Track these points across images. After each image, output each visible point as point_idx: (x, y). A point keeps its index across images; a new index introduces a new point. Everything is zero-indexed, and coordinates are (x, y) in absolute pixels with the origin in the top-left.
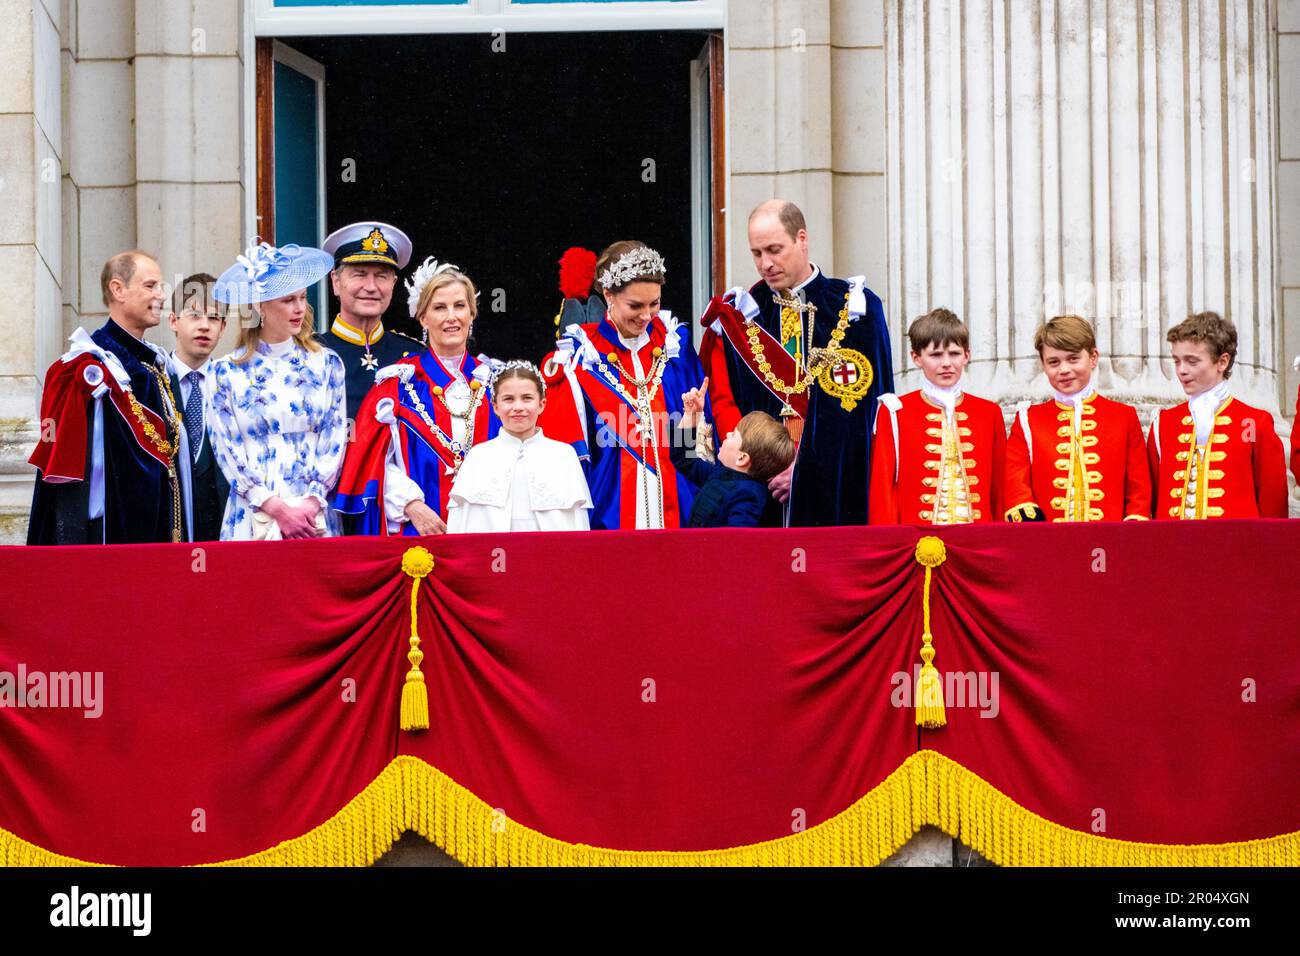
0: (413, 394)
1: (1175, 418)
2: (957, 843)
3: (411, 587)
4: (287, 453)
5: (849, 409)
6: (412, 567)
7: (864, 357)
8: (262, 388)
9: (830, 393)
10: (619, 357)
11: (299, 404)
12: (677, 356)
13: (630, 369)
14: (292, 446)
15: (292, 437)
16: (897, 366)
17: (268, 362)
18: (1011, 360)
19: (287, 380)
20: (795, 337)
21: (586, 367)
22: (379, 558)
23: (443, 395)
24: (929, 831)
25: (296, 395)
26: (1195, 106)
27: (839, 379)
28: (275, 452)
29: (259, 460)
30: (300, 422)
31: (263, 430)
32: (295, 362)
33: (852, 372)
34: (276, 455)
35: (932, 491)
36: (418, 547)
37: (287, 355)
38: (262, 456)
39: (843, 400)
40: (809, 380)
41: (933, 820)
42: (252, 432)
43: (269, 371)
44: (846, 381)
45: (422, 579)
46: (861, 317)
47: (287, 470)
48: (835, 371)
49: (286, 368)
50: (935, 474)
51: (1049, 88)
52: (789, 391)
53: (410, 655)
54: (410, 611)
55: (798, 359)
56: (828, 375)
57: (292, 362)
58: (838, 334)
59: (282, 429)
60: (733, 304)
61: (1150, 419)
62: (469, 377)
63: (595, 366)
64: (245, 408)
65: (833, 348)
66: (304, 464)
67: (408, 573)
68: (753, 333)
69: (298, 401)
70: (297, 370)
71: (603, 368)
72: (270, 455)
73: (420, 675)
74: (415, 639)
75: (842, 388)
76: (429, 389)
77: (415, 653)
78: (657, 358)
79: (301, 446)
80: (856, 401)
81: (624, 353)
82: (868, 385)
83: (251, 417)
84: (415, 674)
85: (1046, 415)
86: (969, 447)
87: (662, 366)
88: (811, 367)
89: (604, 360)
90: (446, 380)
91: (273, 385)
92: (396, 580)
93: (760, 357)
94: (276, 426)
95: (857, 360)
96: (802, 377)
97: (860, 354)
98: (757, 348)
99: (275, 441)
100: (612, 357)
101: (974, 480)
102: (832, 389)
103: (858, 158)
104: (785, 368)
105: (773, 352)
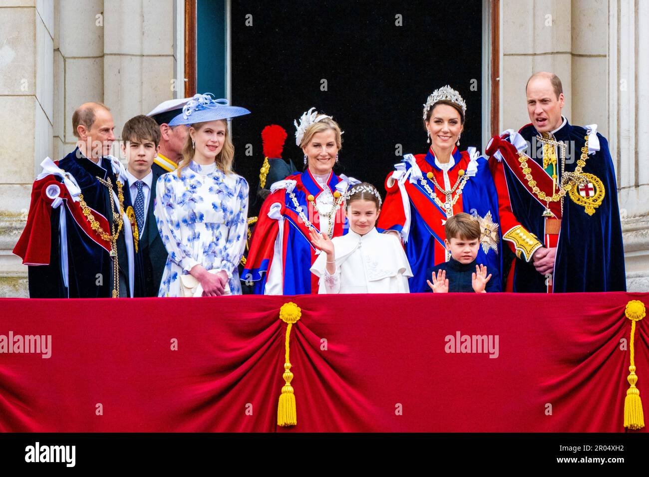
0: (295, 200)
3: (286, 329)
4: (207, 237)
5: (591, 214)
6: (286, 316)
7: (598, 179)
8: (193, 192)
9: (578, 203)
10: (435, 175)
11: (218, 204)
12: (474, 175)
13: (442, 184)
14: (210, 232)
15: (211, 226)
17: (198, 177)
19: (211, 189)
20: (552, 164)
21: (411, 181)
22: (265, 310)
23: (315, 201)
25: (217, 199)
27: (583, 193)
28: (199, 235)
29: (189, 240)
30: (218, 217)
31: (193, 219)
32: (216, 179)
33: (591, 189)
34: (200, 237)
36: (291, 303)
37: (211, 174)
38: (191, 237)
39: (586, 207)
40: (562, 193)
42: (185, 221)
43: (199, 182)
44: (587, 194)
45: (293, 324)
46: (597, 152)
47: (206, 247)
48: (580, 187)
49: (210, 182)
52: (548, 199)
53: (284, 375)
54: (285, 346)
55: (555, 179)
56: (576, 190)
57: (214, 179)
58: (582, 163)
59: (205, 220)
60: (509, 140)
62: (333, 190)
63: (419, 181)
64: (182, 204)
65: (578, 171)
66: (217, 245)
67: (284, 320)
68: (524, 160)
69: (218, 202)
70: (217, 184)
71: (424, 182)
72: (196, 237)
73: (291, 389)
74: (288, 364)
75: (585, 199)
76: (305, 197)
77: (288, 375)
78: (461, 176)
79: (217, 233)
80: (595, 208)
81: (438, 172)
82: (602, 198)
83: (185, 210)
84: (288, 388)
87: (464, 182)
88: (564, 184)
89: (425, 178)
90: (317, 191)
91: (201, 192)
92: (276, 325)
93: (529, 177)
94: (201, 217)
95: (593, 181)
96: (557, 191)
97: (596, 177)
98: (526, 170)
99: (199, 227)
100: (430, 175)
102: (579, 200)
103: (589, 45)
104: (546, 185)
105: (538, 174)
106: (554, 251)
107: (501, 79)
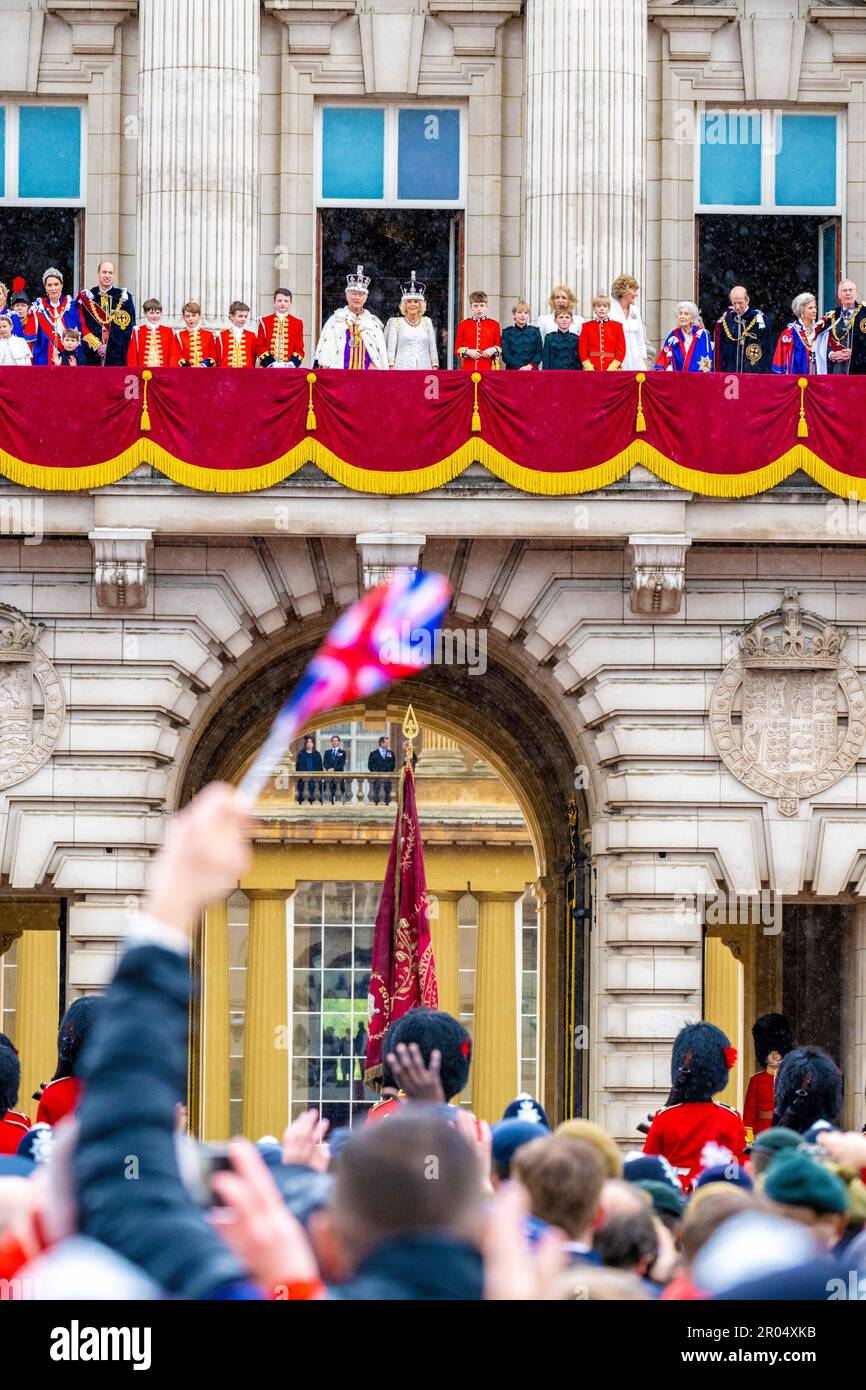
1: (226, 334)
2: (153, 468)
5: (123, 330)
12: (69, 309)
13: (54, 313)
16: (137, 316)
18: (174, 315)
20: (105, 306)
24: (144, 464)
26: (234, 237)
27: (120, 320)
33: (124, 318)
35: (147, 355)
39: (121, 326)
40: (110, 320)
41: (146, 460)
44: (122, 320)
46: (126, 300)
48: (118, 317)
50: (148, 349)
51: (188, 230)
52: (104, 322)
55: (107, 312)
56: (116, 318)
58: (119, 306)
60: (86, 294)
61: (217, 334)
63: (43, 312)
65: (118, 309)
68: (92, 304)
75: (121, 323)
78: (62, 310)
80: (125, 327)
82: (129, 322)
85: (186, 334)
86: (159, 341)
88: (111, 315)
89: (46, 311)
93: (95, 312)
95: (125, 314)
96: (108, 318)
97: (126, 312)
98: (94, 309)
100: (48, 309)
101: (161, 351)
102: (118, 323)
103: (127, 250)
104: (103, 316)
105: (99, 310)
106: (105, 346)
107: (85, 265)
